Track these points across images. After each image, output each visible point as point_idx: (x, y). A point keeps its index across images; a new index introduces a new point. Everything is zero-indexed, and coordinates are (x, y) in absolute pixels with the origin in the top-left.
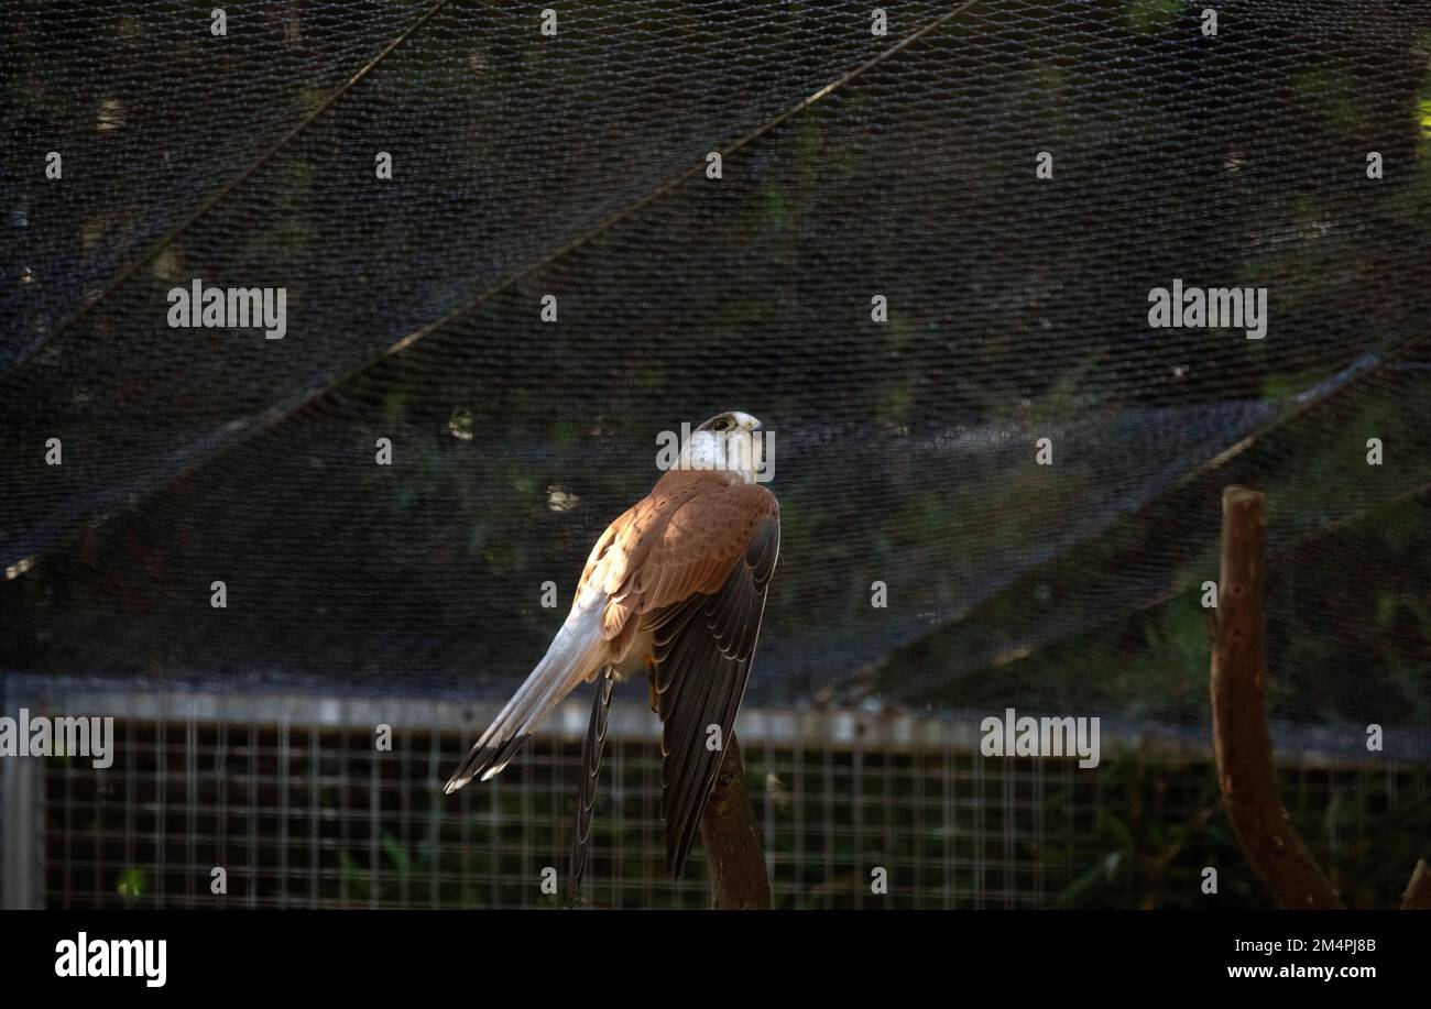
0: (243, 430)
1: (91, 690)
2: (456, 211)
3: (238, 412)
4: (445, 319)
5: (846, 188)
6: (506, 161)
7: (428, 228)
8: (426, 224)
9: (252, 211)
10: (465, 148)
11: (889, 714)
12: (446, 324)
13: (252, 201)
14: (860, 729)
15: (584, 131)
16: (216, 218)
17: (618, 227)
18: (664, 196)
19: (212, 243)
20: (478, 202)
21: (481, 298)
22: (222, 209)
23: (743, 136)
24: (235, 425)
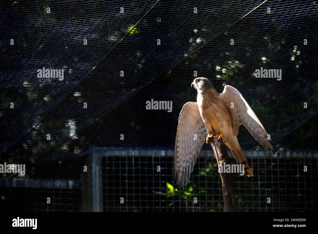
0: (135, 91)
1: (111, 150)
2: (174, 40)
3: (133, 87)
4: (175, 65)
5: (259, 32)
6: (184, 29)
7: (169, 44)
8: (168, 43)
9: (130, 42)
10: (174, 26)
11: (285, 151)
12: (176, 66)
13: (130, 40)
14: (279, 154)
15: (200, 21)
16: (123, 44)
17: (210, 43)
18: (219, 36)
19: (123, 49)
20: (179, 38)
21: (183, 59)
22: (124, 42)
23: (235, 22)
24: (133, 90)
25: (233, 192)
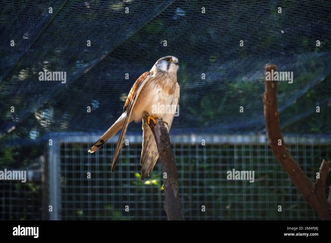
25: (175, 183)
